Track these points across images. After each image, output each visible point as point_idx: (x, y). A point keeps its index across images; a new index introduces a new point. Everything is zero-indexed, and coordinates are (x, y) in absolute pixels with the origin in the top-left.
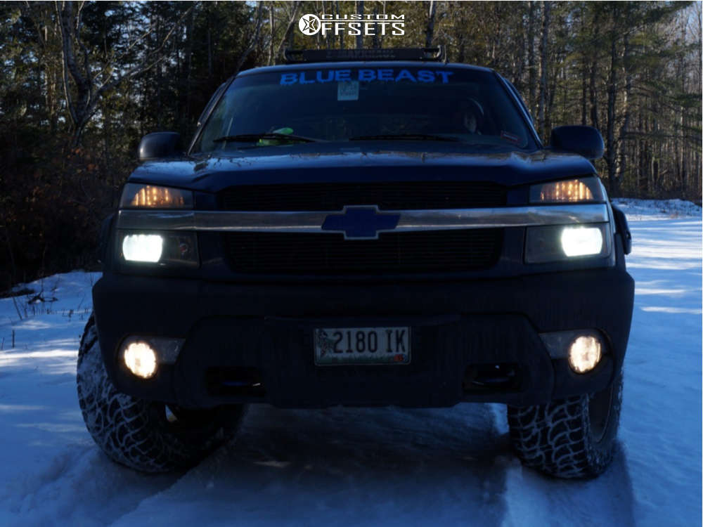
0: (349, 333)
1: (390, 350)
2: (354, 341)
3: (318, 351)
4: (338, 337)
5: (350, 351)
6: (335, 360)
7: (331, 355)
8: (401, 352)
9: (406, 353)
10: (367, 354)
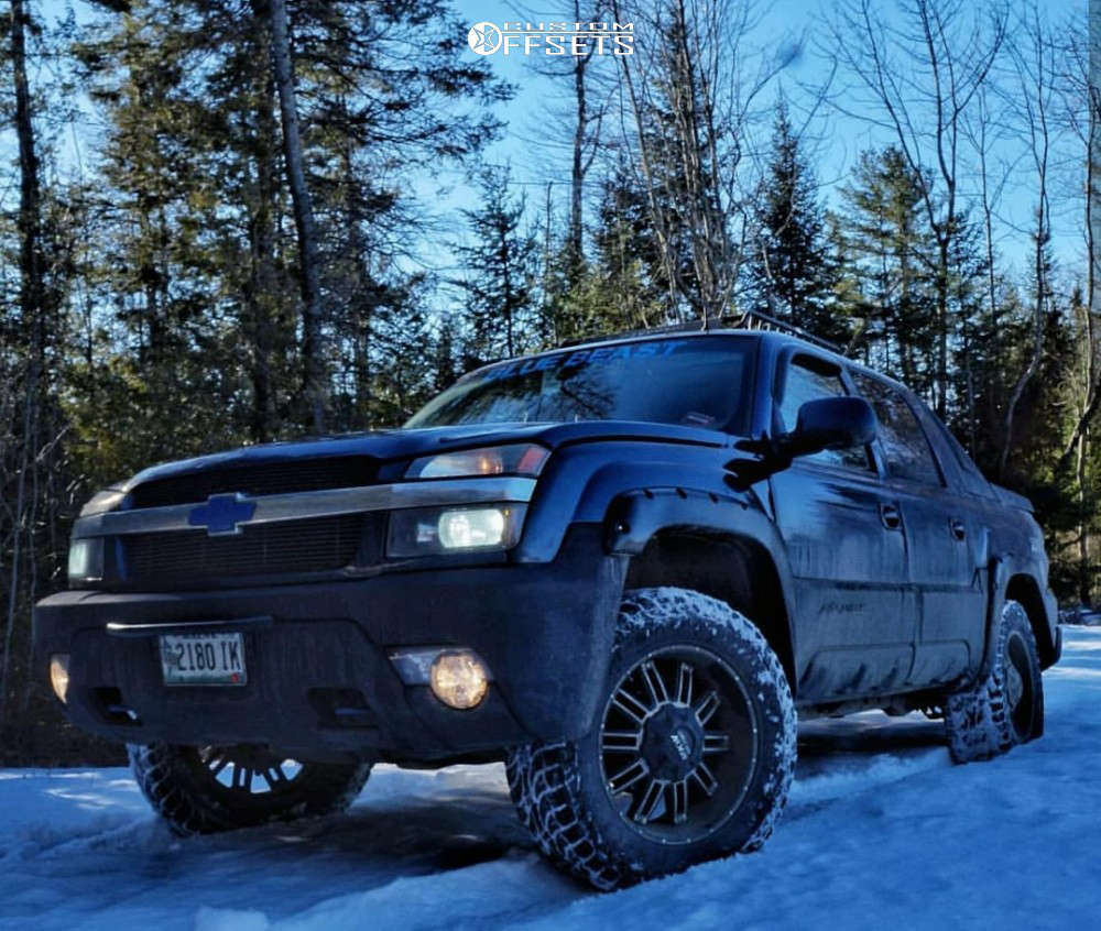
0: (189, 646)
1: (225, 668)
2: (195, 656)
3: (165, 667)
4: (179, 652)
5: (192, 668)
6: (181, 678)
7: (177, 673)
8: (236, 670)
9: (241, 671)
10: (207, 672)
